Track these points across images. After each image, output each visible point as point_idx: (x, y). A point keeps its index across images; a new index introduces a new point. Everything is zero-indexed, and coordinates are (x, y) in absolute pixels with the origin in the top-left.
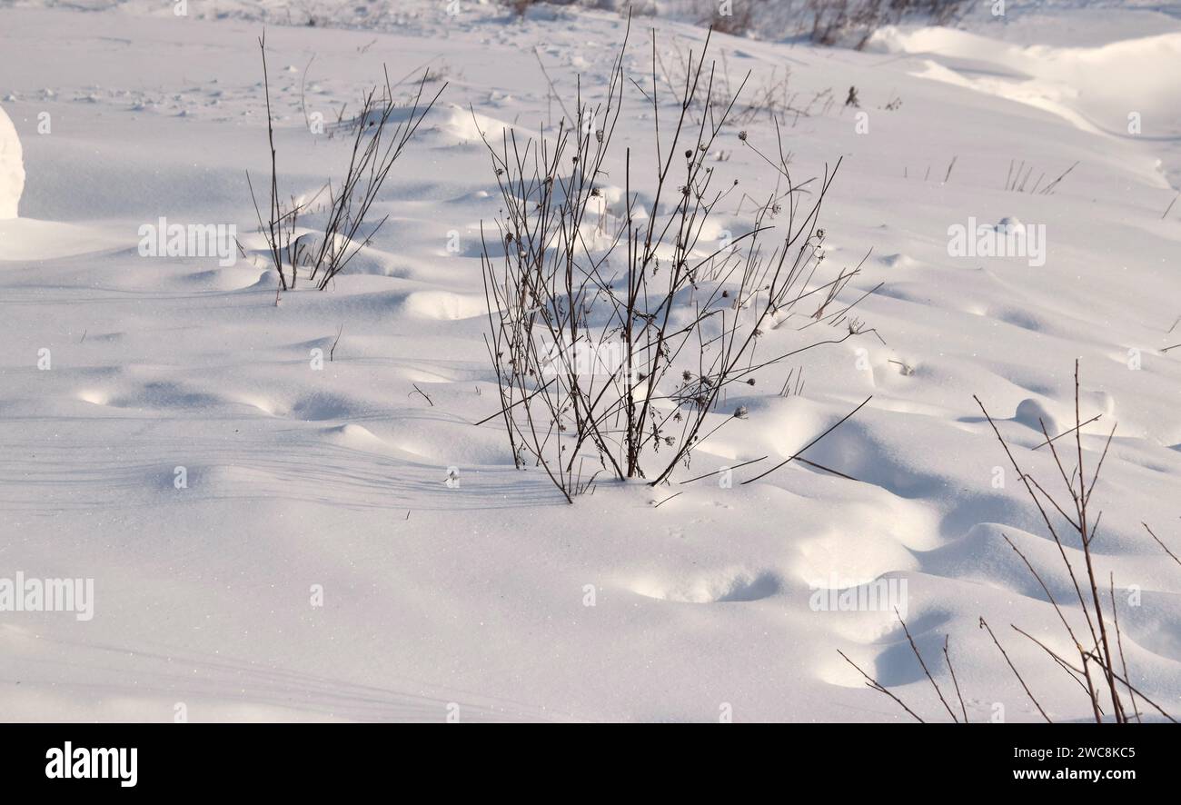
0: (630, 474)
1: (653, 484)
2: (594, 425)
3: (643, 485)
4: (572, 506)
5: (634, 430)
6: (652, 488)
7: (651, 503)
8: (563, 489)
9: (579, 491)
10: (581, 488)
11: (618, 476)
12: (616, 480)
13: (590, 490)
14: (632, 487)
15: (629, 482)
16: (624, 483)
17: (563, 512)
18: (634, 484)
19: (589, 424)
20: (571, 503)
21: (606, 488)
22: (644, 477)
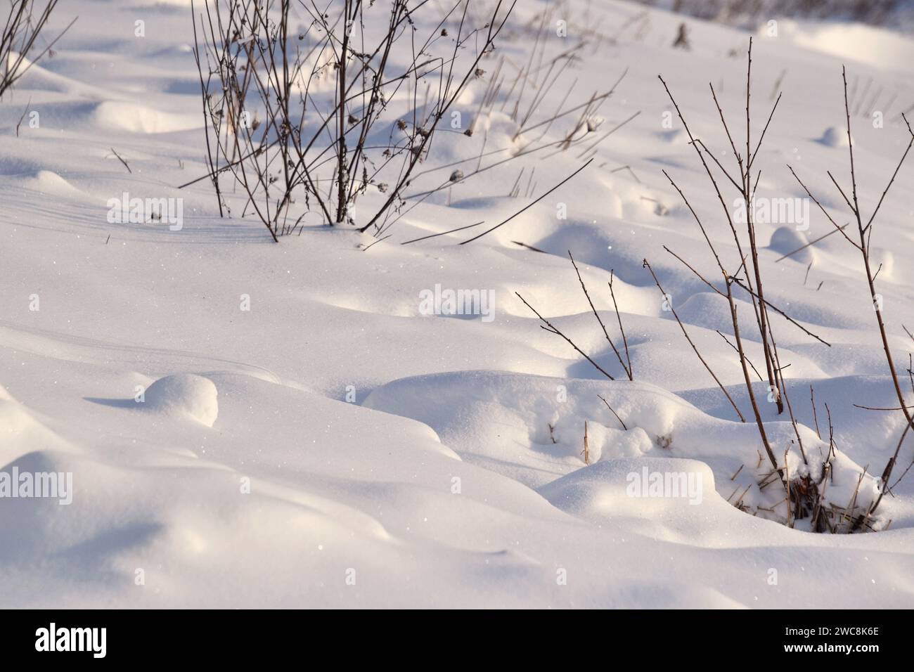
0: (339, 220)
1: (362, 230)
2: (306, 170)
3: (353, 230)
4: (278, 244)
5: (345, 172)
6: (361, 234)
7: (359, 247)
8: (269, 226)
9: (285, 232)
10: (287, 230)
11: (327, 222)
12: (324, 226)
13: (296, 233)
14: (341, 232)
15: (337, 227)
16: (332, 228)
17: (269, 249)
18: (343, 230)
19: (300, 169)
20: (277, 241)
21: (313, 232)
22: (353, 224)
